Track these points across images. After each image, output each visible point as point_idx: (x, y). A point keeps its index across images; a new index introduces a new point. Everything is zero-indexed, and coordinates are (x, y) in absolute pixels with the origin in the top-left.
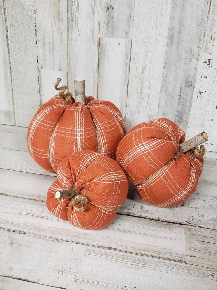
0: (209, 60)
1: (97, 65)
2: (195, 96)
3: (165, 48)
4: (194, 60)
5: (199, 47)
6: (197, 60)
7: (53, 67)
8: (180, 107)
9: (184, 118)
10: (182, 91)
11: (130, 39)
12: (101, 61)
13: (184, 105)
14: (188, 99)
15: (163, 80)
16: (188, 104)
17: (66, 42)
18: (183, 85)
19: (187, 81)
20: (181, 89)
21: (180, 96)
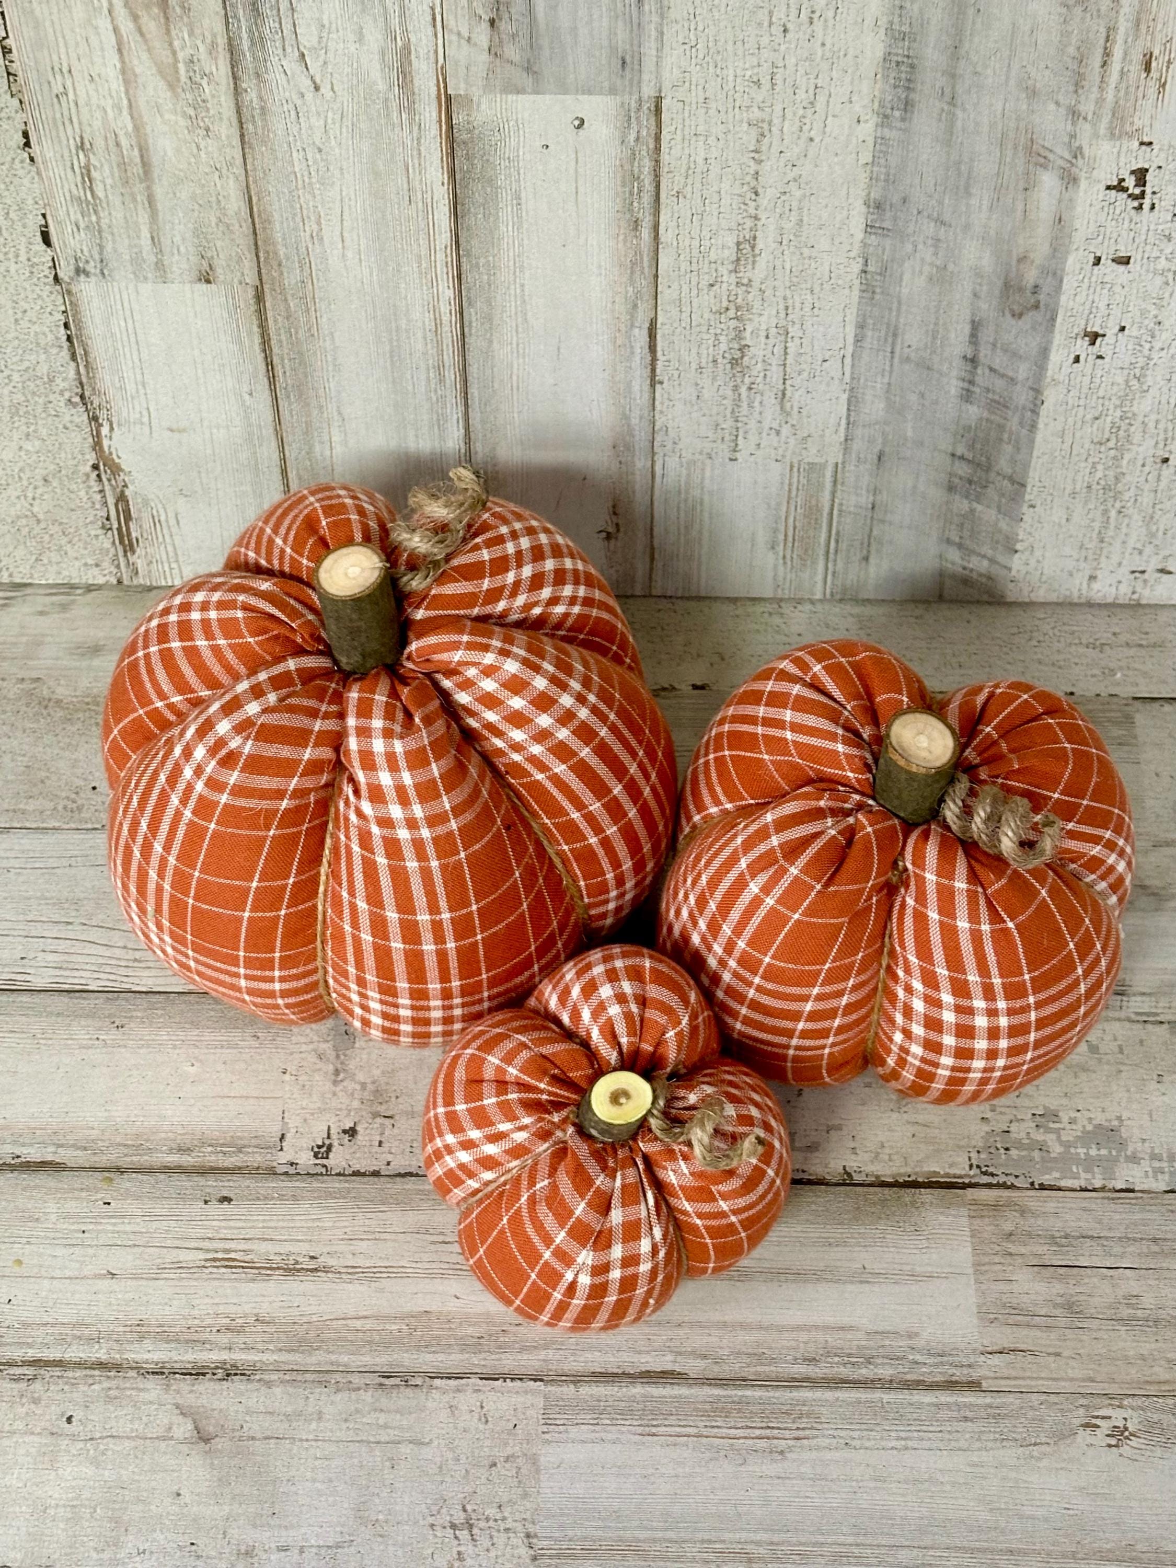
0: (1141, 175)
1: (444, 237)
2: (1058, 357)
3: (867, 129)
4: (1048, 181)
5: (1074, 114)
6: (1070, 180)
7: (160, 266)
8: (973, 412)
9: (1003, 464)
10: (986, 336)
11: (648, 91)
12: (475, 219)
13: (999, 405)
14: (1023, 371)
15: (868, 290)
16: (1022, 397)
17: (226, 130)
18: (987, 308)
19: (1009, 287)
20: (975, 327)
21: (973, 361)
